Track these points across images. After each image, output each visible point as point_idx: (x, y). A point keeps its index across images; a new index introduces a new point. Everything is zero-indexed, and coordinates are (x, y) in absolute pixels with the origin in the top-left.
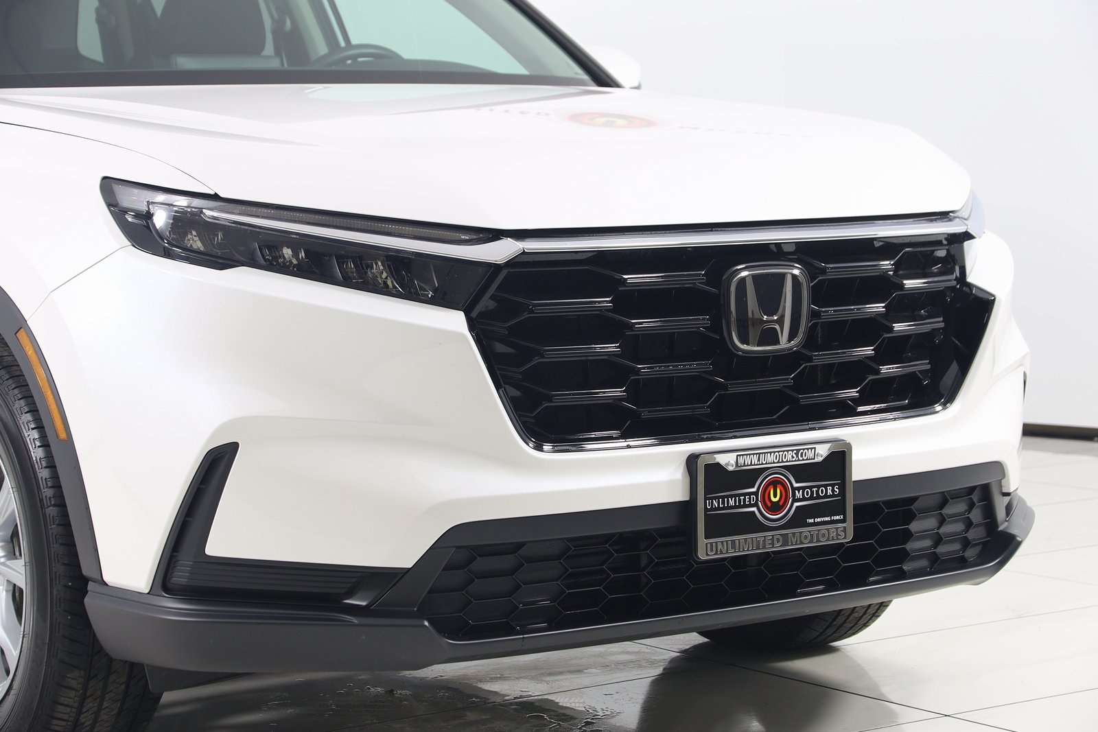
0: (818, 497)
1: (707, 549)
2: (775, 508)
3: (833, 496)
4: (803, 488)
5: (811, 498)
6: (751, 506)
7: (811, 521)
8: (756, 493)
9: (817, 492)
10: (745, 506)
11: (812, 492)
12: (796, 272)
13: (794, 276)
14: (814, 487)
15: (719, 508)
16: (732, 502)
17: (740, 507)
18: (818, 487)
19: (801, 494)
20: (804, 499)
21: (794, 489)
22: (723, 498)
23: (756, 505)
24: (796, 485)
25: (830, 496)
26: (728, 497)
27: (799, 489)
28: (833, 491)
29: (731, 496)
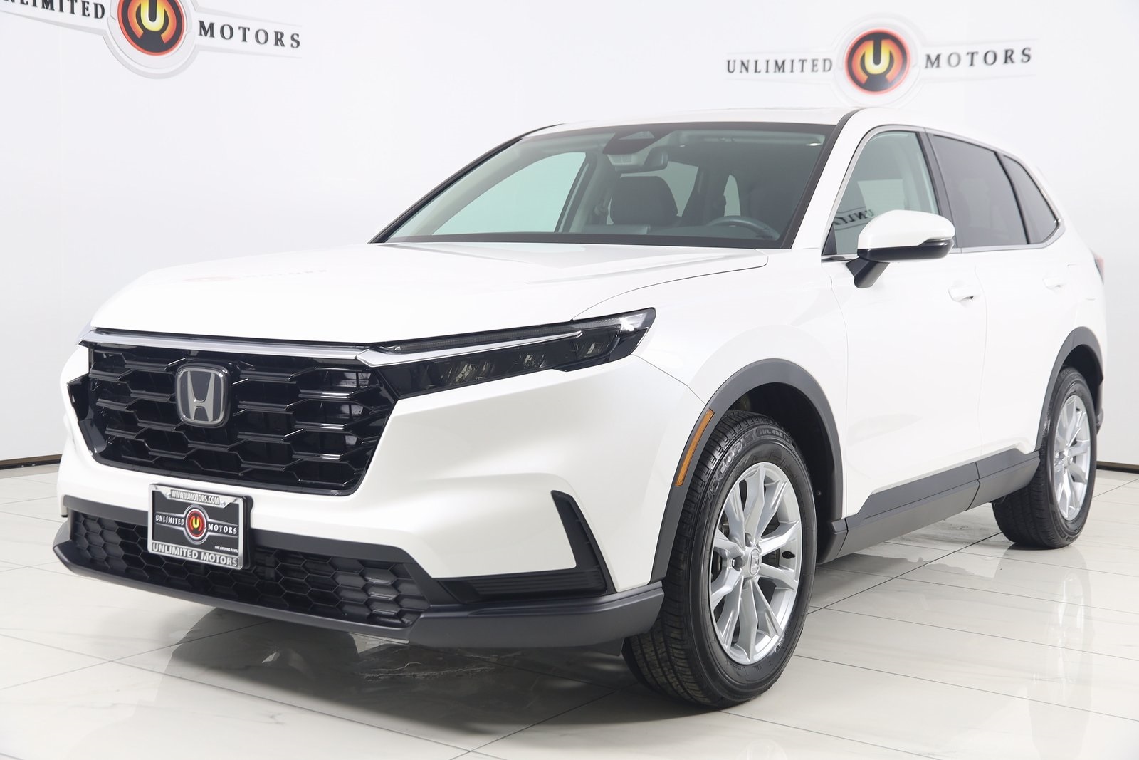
0: (222, 532)
1: (153, 547)
2: (196, 532)
3: (232, 534)
4: (214, 524)
5: (218, 532)
6: (180, 526)
7: (217, 547)
8: (185, 518)
9: (223, 528)
10: (177, 525)
11: (219, 528)
12: (221, 375)
13: (217, 376)
14: (221, 525)
15: (162, 522)
16: (170, 520)
17: (174, 524)
18: (224, 526)
19: (213, 528)
20: (213, 531)
21: (208, 523)
22: (166, 516)
23: (184, 526)
24: (210, 520)
25: (230, 534)
26: (169, 516)
27: (211, 523)
28: (233, 530)
29: (171, 516)
